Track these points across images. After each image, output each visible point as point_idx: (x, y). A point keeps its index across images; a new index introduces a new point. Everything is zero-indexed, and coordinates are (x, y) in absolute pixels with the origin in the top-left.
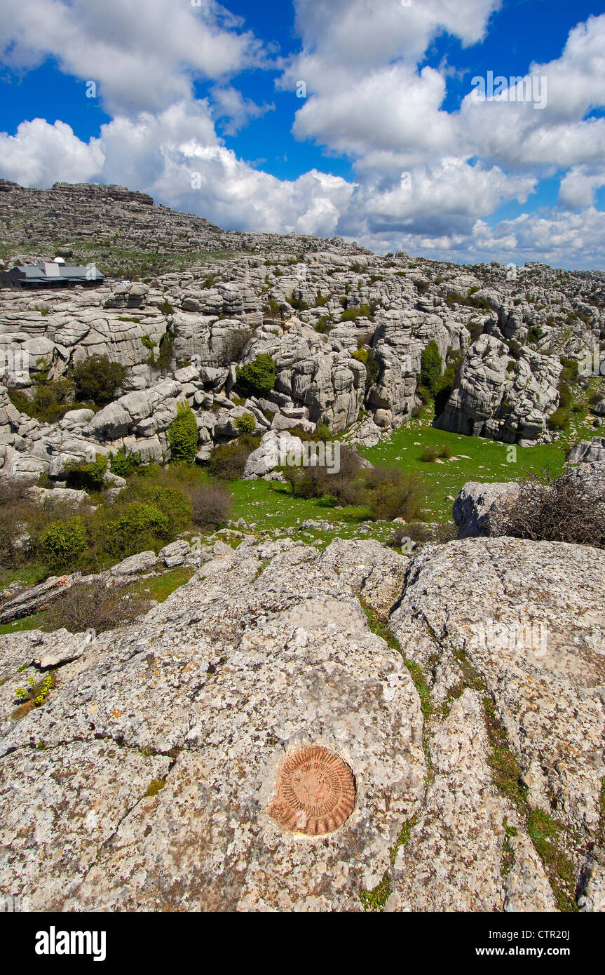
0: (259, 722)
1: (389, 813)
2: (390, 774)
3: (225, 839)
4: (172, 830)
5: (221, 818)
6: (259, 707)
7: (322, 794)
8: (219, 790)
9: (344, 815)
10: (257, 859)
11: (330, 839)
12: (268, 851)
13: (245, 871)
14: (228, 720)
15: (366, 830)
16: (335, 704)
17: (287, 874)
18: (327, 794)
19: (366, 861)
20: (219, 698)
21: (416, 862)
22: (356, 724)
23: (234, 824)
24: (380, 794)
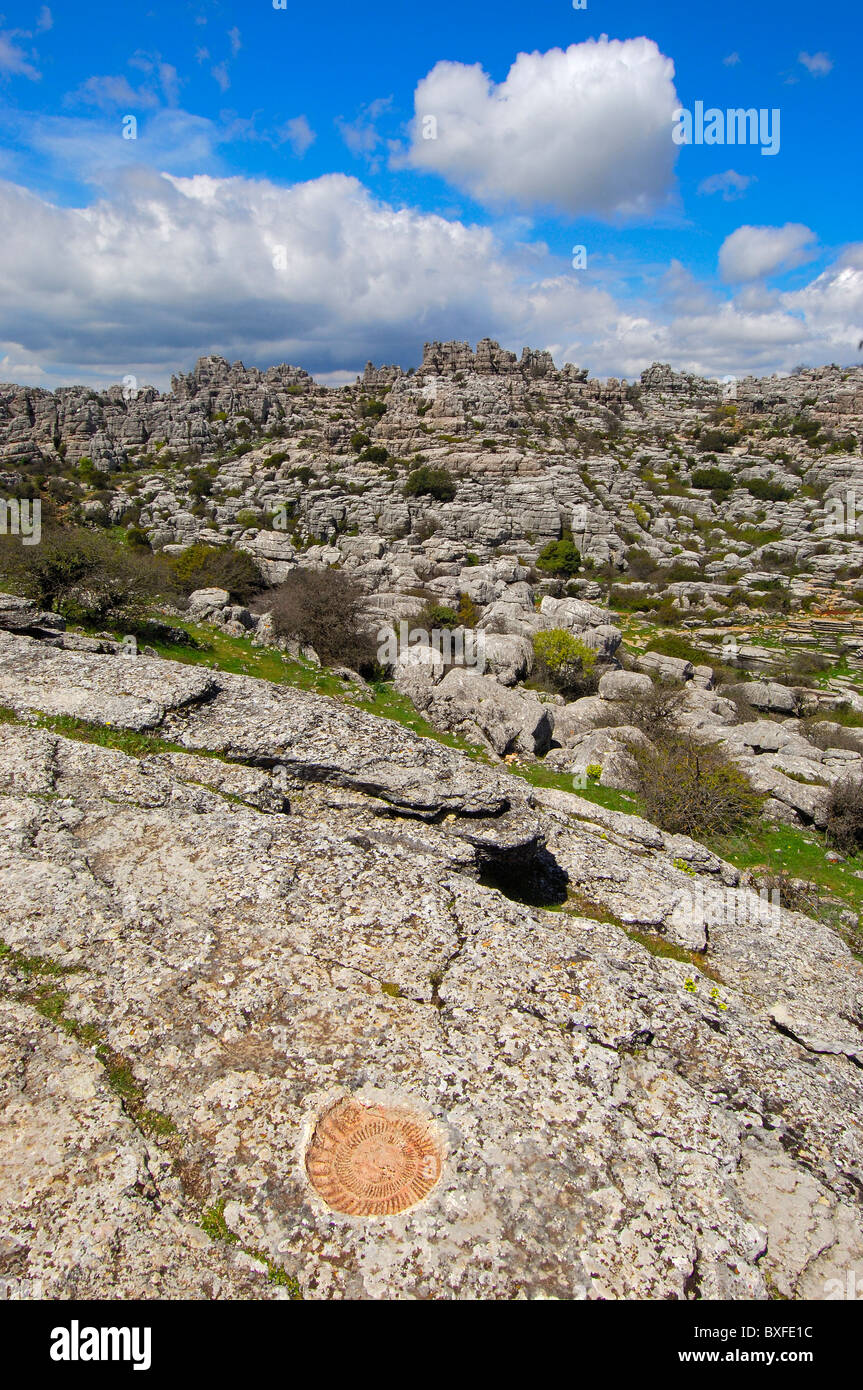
0: (478, 1083)
1: (316, 1257)
2: (379, 1276)
3: (322, 1056)
4: (340, 1009)
5: (347, 1050)
6: (504, 1081)
7: (364, 1169)
8: (380, 1045)
9: (331, 1199)
10: (292, 1087)
11: (297, 1167)
12: (299, 1098)
13: (284, 1077)
14: (480, 1047)
15: (298, 1217)
16: (517, 1197)
17: (269, 1118)
18: (365, 1177)
19: (258, 1210)
20: (513, 1031)
21: (237, 1284)
22: (478, 1230)
23: (338, 1064)
24: (347, 1249)
